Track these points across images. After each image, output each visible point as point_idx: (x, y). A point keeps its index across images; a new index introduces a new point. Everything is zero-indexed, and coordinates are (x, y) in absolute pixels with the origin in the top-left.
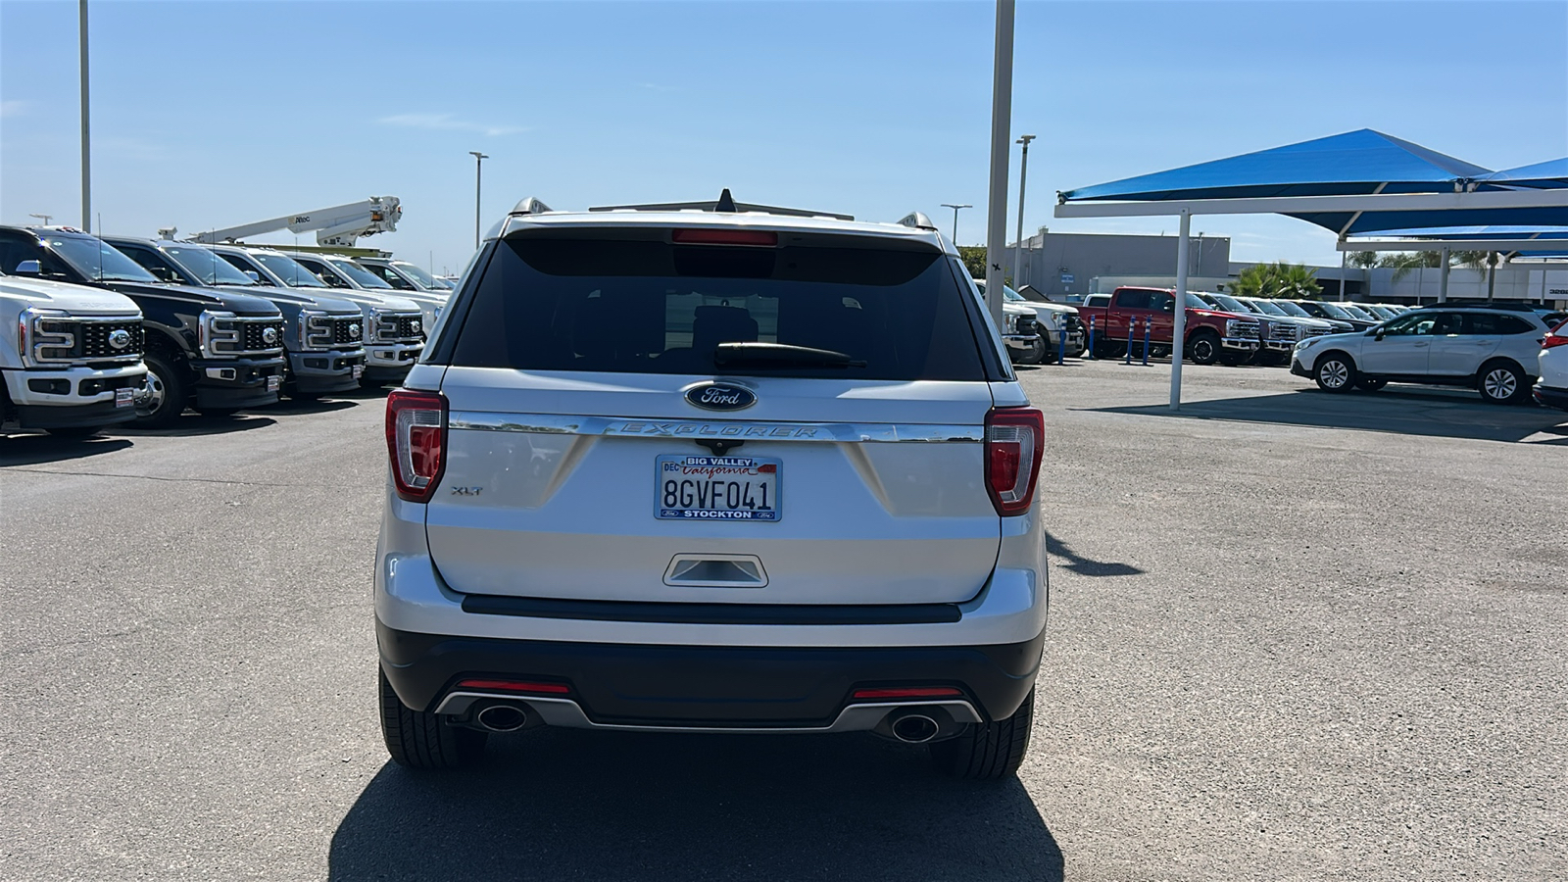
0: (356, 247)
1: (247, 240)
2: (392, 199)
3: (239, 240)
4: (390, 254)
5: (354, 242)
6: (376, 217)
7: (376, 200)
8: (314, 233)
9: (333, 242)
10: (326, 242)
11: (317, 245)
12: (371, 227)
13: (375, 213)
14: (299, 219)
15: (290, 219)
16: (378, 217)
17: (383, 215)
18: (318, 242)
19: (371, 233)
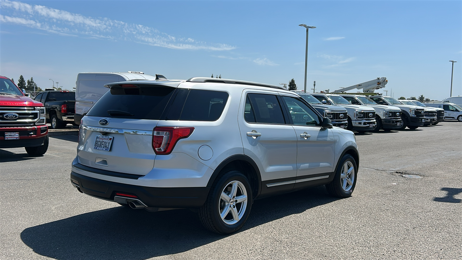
0: (374, 92)
1: (347, 92)
2: (384, 78)
3: (345, 92)
4: (382, 94)
5: (374, 91)
6: (378, 84)
7: (378, 79)
8: (362, 89)
9: (367, 91)
10: (365, 91)
11: (363, 93)
12: (378, 86)
13: (378, 82)
14: (359, 85)
15: (357, 85)
16: (379, 83)
17: (381, 83)
18: (363, 91)
19: (379, 88)
